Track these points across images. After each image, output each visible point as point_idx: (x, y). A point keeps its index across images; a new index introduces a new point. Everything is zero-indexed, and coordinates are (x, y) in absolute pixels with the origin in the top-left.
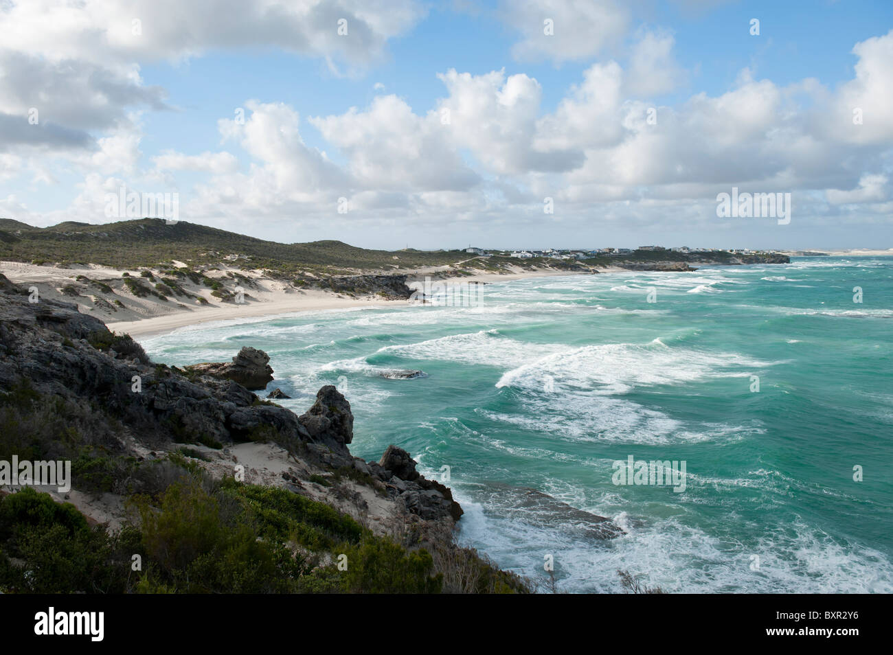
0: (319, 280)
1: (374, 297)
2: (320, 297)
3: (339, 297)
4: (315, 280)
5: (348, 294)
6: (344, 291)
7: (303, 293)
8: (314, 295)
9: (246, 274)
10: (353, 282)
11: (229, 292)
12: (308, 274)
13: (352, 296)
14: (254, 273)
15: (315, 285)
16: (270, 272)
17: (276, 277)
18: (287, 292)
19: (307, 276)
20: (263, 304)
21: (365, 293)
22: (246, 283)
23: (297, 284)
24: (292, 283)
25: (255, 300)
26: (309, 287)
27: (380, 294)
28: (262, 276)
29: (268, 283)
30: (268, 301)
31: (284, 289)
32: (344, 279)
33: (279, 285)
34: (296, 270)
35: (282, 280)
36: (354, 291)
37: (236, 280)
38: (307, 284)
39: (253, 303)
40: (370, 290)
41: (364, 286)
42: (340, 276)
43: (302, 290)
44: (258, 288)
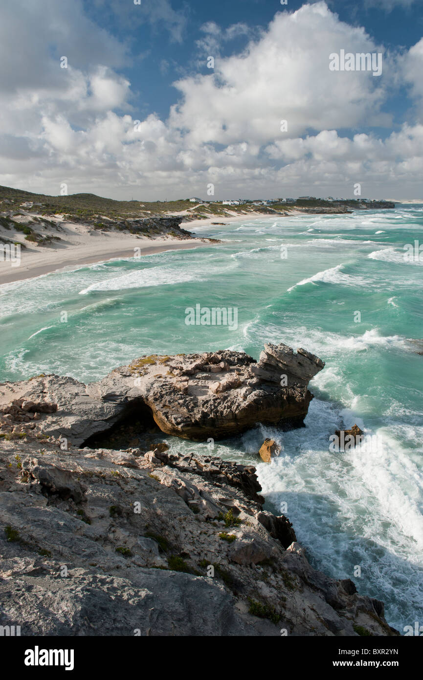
0: (116, 223)
1: (168, 238)
2: (122, 238)
3: (138, 238)
4: (112, 223)
5: (145, 235)
6: (140, 232)
7: (106, 235)
8: (116, 237)
9: (50, 219)
10: (145, 224)
11: (41, 236)
12: (104, 218)
13: (149, 236)
14: (55, 217)
15: (113, 228)
16: (70, 216)
17: (76, 220)
18: (91, 235)
19: (105, 220)
20: (77, 247)
21: (158, 233)
22: (53, 227)
23: (98, 226)
24: (93, 226)
25: (68, 243)
26: (108, 229)
27: (171, 235)
28: (64, 220)
29: (72, 227)
30: (80, 243)
31: (89, 232)
32: (137, 222)
33: (83, 229)
34: (93, 215)
35: (82, 224)
36: (148, 232)
37: (43, 224)
38: (106, 227)
39: (70, 247)
40: (161, 231)
41: (155, 228)
42: (132, 219)
43: (103, 232)
44: (65, 232)
